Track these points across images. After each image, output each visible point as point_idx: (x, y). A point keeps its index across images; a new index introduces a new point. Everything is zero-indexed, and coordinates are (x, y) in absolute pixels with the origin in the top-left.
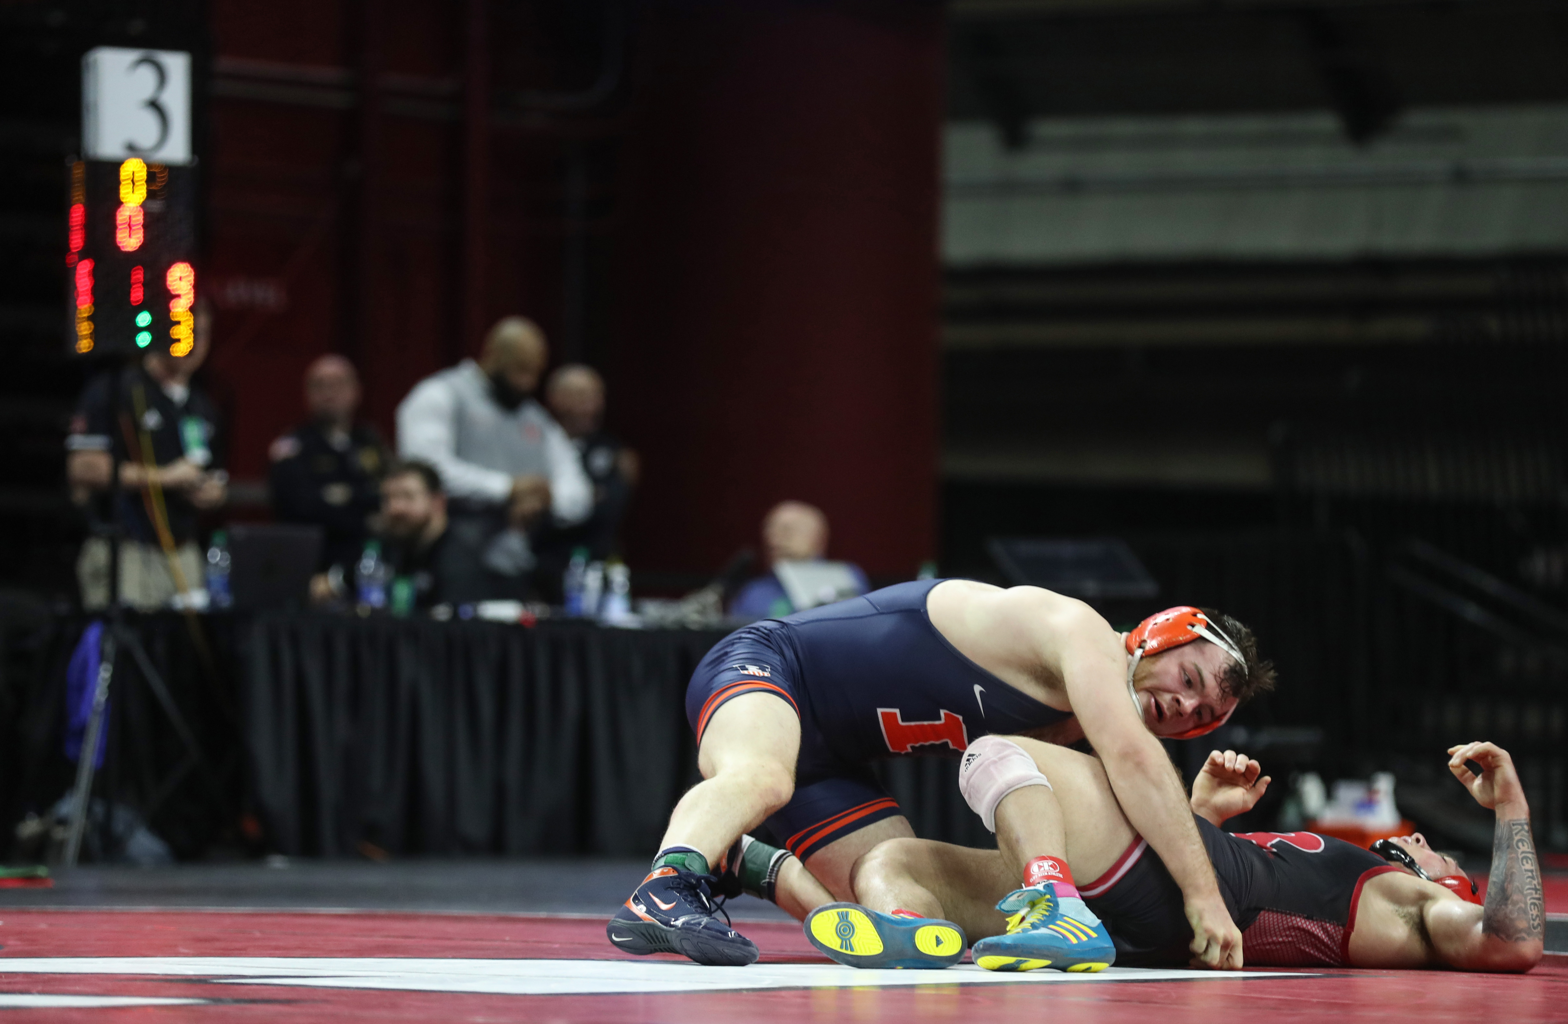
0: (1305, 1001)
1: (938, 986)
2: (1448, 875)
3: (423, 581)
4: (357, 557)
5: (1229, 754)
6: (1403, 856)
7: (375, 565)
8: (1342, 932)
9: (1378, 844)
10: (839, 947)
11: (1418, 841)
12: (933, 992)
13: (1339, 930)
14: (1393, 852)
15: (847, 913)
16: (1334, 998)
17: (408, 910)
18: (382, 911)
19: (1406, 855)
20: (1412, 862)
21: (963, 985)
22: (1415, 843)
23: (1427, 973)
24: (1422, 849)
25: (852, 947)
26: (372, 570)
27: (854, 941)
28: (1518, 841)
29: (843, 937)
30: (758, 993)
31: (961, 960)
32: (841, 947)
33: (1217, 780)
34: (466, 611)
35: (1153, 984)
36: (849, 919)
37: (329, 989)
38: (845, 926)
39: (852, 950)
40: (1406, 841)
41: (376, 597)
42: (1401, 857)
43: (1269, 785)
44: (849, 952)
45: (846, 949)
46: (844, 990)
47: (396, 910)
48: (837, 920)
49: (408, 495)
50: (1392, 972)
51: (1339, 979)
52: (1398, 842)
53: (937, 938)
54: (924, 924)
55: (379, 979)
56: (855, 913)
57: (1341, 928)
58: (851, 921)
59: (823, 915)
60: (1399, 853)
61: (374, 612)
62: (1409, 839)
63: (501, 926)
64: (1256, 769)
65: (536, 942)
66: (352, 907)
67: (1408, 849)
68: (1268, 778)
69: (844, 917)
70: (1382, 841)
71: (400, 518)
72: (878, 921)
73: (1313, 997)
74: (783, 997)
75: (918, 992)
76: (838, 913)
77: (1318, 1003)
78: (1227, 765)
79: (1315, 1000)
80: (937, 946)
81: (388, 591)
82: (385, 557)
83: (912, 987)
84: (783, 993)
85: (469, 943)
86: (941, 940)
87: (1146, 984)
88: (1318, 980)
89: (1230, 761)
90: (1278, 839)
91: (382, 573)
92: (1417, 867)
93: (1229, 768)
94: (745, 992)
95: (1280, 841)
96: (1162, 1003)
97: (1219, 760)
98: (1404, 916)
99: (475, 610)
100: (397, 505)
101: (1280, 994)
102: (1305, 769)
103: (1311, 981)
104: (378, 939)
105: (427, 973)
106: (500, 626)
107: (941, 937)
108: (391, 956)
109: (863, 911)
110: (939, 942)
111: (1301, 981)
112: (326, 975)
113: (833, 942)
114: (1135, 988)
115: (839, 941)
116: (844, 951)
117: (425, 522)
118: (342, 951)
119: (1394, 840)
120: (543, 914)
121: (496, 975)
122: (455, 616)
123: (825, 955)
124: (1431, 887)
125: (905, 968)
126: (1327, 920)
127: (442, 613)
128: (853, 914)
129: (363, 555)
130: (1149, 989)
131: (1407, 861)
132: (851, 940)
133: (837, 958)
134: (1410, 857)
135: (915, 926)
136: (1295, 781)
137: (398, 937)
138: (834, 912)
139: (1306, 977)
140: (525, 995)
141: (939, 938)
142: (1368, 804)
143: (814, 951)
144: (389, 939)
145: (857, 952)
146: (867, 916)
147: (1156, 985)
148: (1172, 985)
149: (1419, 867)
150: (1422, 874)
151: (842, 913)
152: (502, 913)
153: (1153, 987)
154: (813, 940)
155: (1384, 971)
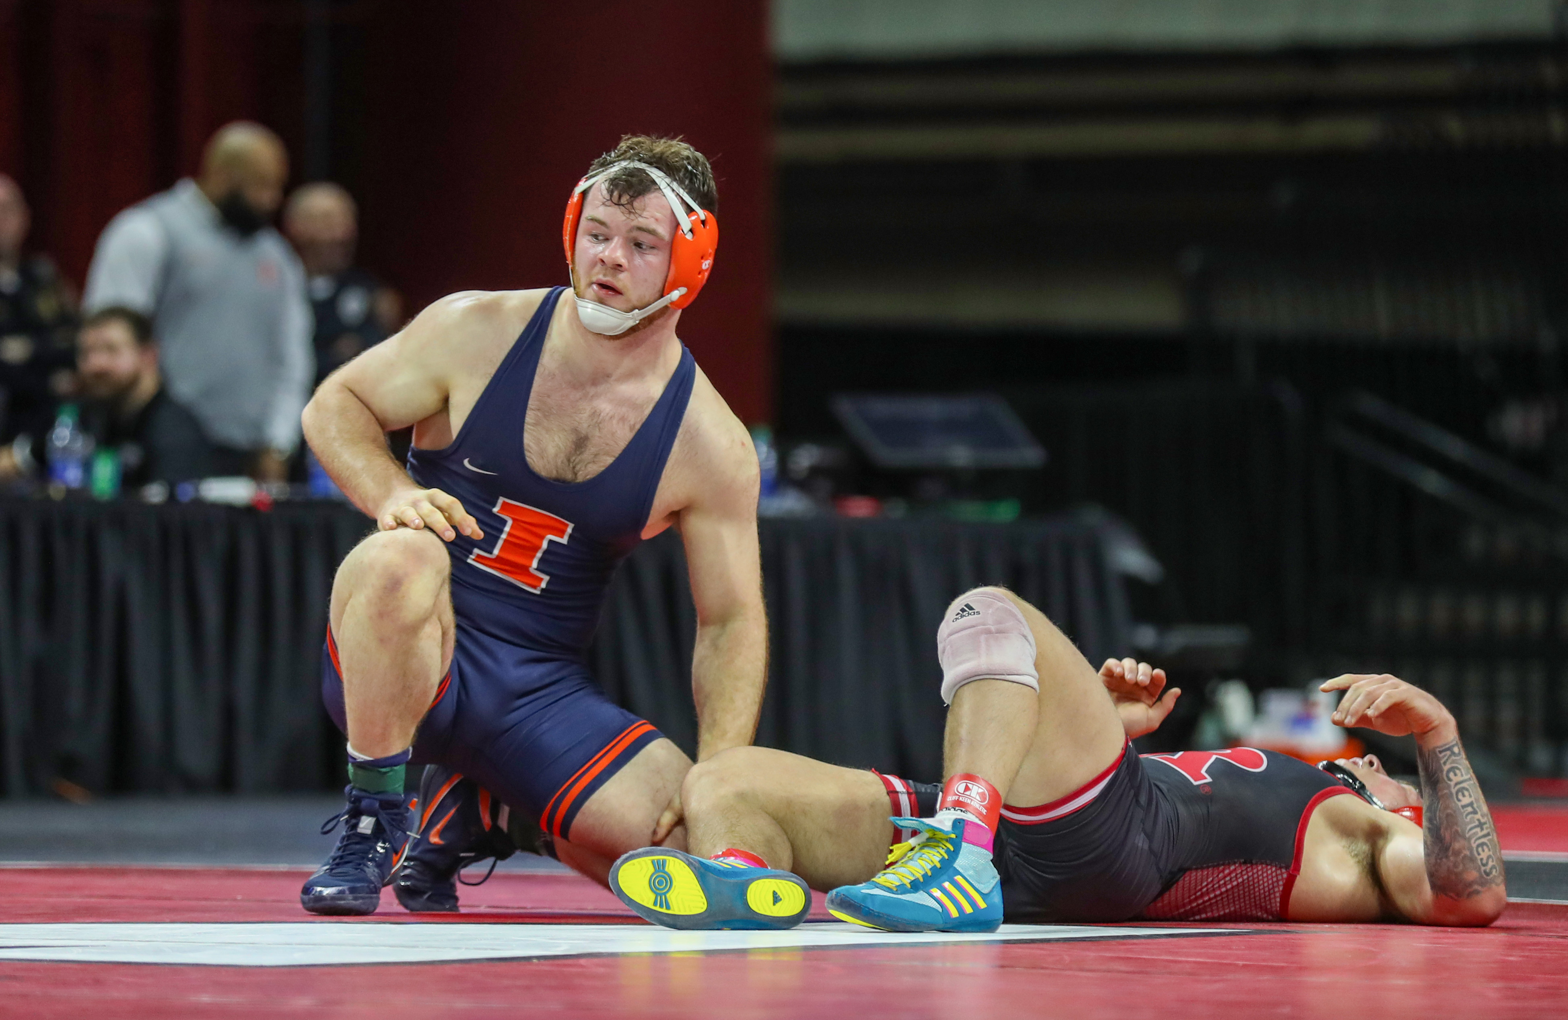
0: (1230, 964)
1: (776, 951)
2: (1407, 805)
3: (132, 454)
4: (49, 424)
5: (1128, 663)
6: (1351, 781)
7: (71, 434)
8: (1285, 876)
9: (1320, 766)
10: (653, 904)
11: (1371, 764)
12: (770, 958)
13: (1282, 874)
14: (1340, 776)
15: (664, 861)
16: (1264, 960)
17: (114, 863)
18: (83, 864)
19: (1355, 779)
20: (1363, 787)
21: (806, 949)
22: (1367, 766)
23: (1379, 927)
24: (1376, 774)
25: (668, 903)
26: (67, 442)
27: (672, 896)
28: (1448, 771)
29: (658, 891)
30: (551, 962)
31: (808, 917)
32: (655, 904)
33: (1115, 694)
34: (186, 492)
35: (1041, 945)
36: (666, 869)
37: (17, 962)
38: (661, 878)
39: (668, 907)
40: (1355, 763)
41: (73, 475)
42: (1349, 781)
43: (1179, 700)
44: (664, 910)
45: (661, 906)
46: (659, 957)
47: (100, 864)
48: (652, 870)
49: (111, 348)
50: (1335, 926)
51: (1271, 936)
52: (1345, 764)
53: (775, 893)
54: (759, 876)
55: (80, 950)
56: (675, 861)
57: (1284, 870)
58: (669, 872)
59: (634, 865)
60: (1346, 777)
61: (70, 493)
62: (1360, 762)
63: (231, 883)
64: (1162, 680)
65: (274, 901)
66: (44, 860)
67: (1358, 773)
68: (1176, 691)
69: (660, 867)
70: (1325, 762)
71: (102, 376)
72: (703, 872)
73: (1238, 959)
74: (582, 966)
75: (751, 958)
76: (653, 862)
77: (1244, 966)
78: (1128, 676)
79: (1241, 963)
80: (774, 904)
81: (87, 466)
82: (83, 425)
83: (743, 952)
84: (582, 961)
85: (193, 903)
86: (779, 896)
87: (1032, 945)
88: (1247, 938)
89: (1131, 671)
90: (1214, 757)
91: (81, 445)
92: (1368, 793)
93: (1130, 680)
94: (535, 961)
95: (1217, 758)
96: (1052, 969)
97: (1117, 670)
98: (1356, 855)
99: (197, 490)
100: (97, 361)
101: (1199, 955)
102: (1227, 676)
103: (1234, 938)
104: (77, 899)
105: (139, 941)
106: (230, 510)
107: (779, 893)
108: (94, 921)
109: (684, 860)
110: (776, 899)
111: (1223, 939)
112: (13, 945)
113: (645, 897)
114: (1020, 950)
115: (652, 896)
116: (657, 908)
117: (133, 381)
118: (30, 915)
119: (1341, 762)
120: (283, 867)
121: (226, 943)
122: (172, 497)
123: (634, 913)
124: (1387, 819)
125: (732, 929)
126: (1268, 862)
127: (155, 493)
128: (672, 863)
129: (57, 423)
130: (1035, 950)
131: (1357, 787)
132: (668, 895)
133: (649, 917)
134: (1360, 783)
135: (747, 878)
136: (1213, 692)
137: (102, 897)
138: (648, 860)
139: (1230, 934)
140: (261, 967)
141: (777, 893)
142: (1304, 720)
143: (619, 908)
144: (93, 900)
145: (674, 911)
146: (688, 865)
147: (1045, 946)
148: (1066, 946)
149: (1371, 794)
150: (1376, 804)
151: (658, 861)
152: (233, 865)
153: (1042, 949)
154: (621, 894)
155: (1327, 926)
